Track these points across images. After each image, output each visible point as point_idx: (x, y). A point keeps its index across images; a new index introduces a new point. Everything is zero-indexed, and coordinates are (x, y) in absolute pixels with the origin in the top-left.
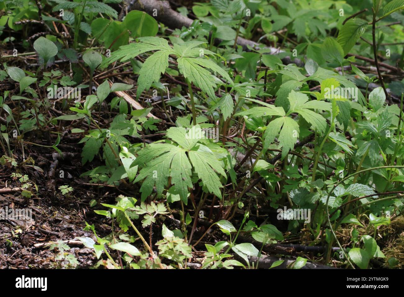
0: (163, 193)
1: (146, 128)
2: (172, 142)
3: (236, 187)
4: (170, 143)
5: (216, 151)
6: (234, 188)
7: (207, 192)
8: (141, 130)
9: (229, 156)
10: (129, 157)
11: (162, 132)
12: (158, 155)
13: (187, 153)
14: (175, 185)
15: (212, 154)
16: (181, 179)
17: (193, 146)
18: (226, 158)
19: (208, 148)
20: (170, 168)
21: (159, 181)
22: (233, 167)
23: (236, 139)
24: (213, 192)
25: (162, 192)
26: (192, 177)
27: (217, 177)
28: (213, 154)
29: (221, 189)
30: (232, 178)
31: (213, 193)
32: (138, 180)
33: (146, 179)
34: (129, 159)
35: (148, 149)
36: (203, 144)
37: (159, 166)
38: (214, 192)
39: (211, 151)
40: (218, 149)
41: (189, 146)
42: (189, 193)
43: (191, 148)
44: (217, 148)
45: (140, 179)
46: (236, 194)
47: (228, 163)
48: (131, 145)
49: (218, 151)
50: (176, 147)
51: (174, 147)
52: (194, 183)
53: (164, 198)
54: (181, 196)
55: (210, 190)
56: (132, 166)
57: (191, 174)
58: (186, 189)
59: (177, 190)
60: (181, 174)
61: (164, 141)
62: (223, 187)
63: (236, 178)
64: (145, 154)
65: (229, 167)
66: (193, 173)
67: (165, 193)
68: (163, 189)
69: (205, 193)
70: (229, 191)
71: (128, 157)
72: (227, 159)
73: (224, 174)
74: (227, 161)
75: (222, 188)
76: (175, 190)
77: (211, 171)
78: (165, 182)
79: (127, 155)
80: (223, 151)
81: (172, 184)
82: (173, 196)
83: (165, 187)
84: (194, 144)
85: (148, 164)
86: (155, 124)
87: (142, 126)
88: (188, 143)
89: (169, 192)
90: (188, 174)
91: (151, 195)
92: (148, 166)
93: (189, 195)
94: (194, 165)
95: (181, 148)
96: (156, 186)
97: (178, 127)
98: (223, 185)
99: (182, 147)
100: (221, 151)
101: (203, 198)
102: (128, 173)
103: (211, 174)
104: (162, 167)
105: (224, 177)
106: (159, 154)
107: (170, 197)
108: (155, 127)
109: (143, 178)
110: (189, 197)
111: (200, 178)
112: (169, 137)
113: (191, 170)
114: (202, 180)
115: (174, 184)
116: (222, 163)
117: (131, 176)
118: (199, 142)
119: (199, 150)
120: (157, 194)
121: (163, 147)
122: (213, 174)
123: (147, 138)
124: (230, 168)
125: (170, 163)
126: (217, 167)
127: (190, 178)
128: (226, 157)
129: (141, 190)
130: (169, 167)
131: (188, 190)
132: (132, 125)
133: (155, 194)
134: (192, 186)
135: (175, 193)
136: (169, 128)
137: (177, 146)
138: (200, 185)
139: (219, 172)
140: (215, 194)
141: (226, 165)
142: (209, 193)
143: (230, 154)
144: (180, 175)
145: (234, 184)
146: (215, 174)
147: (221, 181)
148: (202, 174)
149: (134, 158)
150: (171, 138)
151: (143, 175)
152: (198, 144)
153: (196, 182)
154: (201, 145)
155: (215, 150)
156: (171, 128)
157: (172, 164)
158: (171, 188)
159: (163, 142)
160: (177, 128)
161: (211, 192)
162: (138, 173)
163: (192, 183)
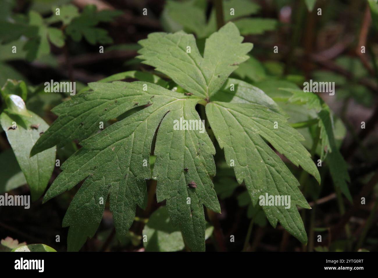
0: (132, 229)
1: (77, 38)
2: (156, 79)
3: (347, 205)
4: (151, 81)
5: (287, 103)
6: (343, 210)
7: (262, 224)
8: (60, 43)
9: (324, 115)
10: (28, 125)
11: (124, 49)
12: (114, 117)
13: (200, 109)
14: (168, 203)
15: (275, 111)
16: (185, 186)
17: (218, 88)
18: (316, 121)
19: (262, 92)
20: (152, 154)
21: (121, 193)
22: (338, 145)
23: (343, 63)
24: (281, 221)
25: (128, 225)
26: (215, 179)
27: (292, 178)
28: (278, 108)
29: (303, 212)
30: (335, 179)
31: (279, 224)
32: (58, 192)
33: (82, 188)
34: (29, 131)
35: (86, 99)
36: (247, 80)
37: (118, 148)
38: (283, 222)
39: (270, 101)
40: (291, 94)
41: (207, 88)
42: (208, 226)
43: (212, 94)
44: (288, 90)
45: (63, 189)
46: (347, 228)
47: (323, 135)
48: (32, 89)
49: (291, 99)
50: (169, 92)
51: (164, 92)
52: (224, 196)
53: (135, 243)
54: (186, 237)
55: (270, 217)
56: (37, 149)
57: (214, 172)
58: (201, 213)
59: (174, 219)
60: (186, 171)
61: (132, 74)
62: (307, 206)
63: (349, 179)
64: (78, 112)
65: (325, 146)
66: (218, 169)
67: (138, 228)
68: (132, 217)
69: (256, 227)
70: (328, 218)
71: (25, 127)
72: (321, 124)
73: (312, 169)
74: (319, 129)
75: (307, 210)
76: (168, 220)
77: (274, 159)
78: (137, 195)
79: (24, 119)
80: (307, 100)
81: (159, 200)
82: (162, 236)
83: (139, 212)
84: (221, 81)
85: (87, 142)
86: (102, 25)
87: (64, 31)
88: (203, 79)
89: (151, 226)
90: (205, 171)
91: (95, 237)
92: (86, 150)
93: (208, 233)
94: (222, 144)
95: (182, 95)
96: (112, 207)
97: (173, 32)
98: (309, 200)
99: (186, 93)
100: (302, 100)
101: (251, 242)
102: (28, 174)
103: (273, 169)
104: (127, 151)
105: (311, 177)
106: (119, 113)
107: (154, 240)
108: (103, 33)
109: (72, 184)
110: (209, 239)
111: (240, 180)
112: (147, 62)
113: (212, 159)
114: (248, 187)
115: (164, 203)
116: (303, 136)
117: (37, 184)
118: (234, 76)
119: (236, 99)
120: (114, 232)
121: (130, 91)
122: (278, 168)
123: (79, 67)
124: (329, 149)
125: (151, 138)
126: (289, 148)
127: (210, 182)
128: (315, 116)
129: (66, 221)
130: (150, 151)
131: (207, 218)
132: (36, 29)
133: (108, 233)
134: (217, 207)
135: (169, 230)
136: (145, 37)
137: (170, 89)
138: (242, 203)
139: (297, 162)
140: (287, 227)
141: (317, 140)
142: (268, 224)
143: (327, 108)
144: (183, 175)
145: (343, 196)
146: (285, 169)
147: (302, 189)
148: (246, 170)
149: (44, 126)
150: (152, 64)
151: (74, 176)
152: (232, 83)
153: (228, 192)
154: (242, 83)
155: (282, 97)
156: (152, 36)
157: (157, 142)
158: (157, 213)
159: (129, 80)
160: (170, 35)
161: (274, 223)
162: (56, 172)
163: (219, 196)
